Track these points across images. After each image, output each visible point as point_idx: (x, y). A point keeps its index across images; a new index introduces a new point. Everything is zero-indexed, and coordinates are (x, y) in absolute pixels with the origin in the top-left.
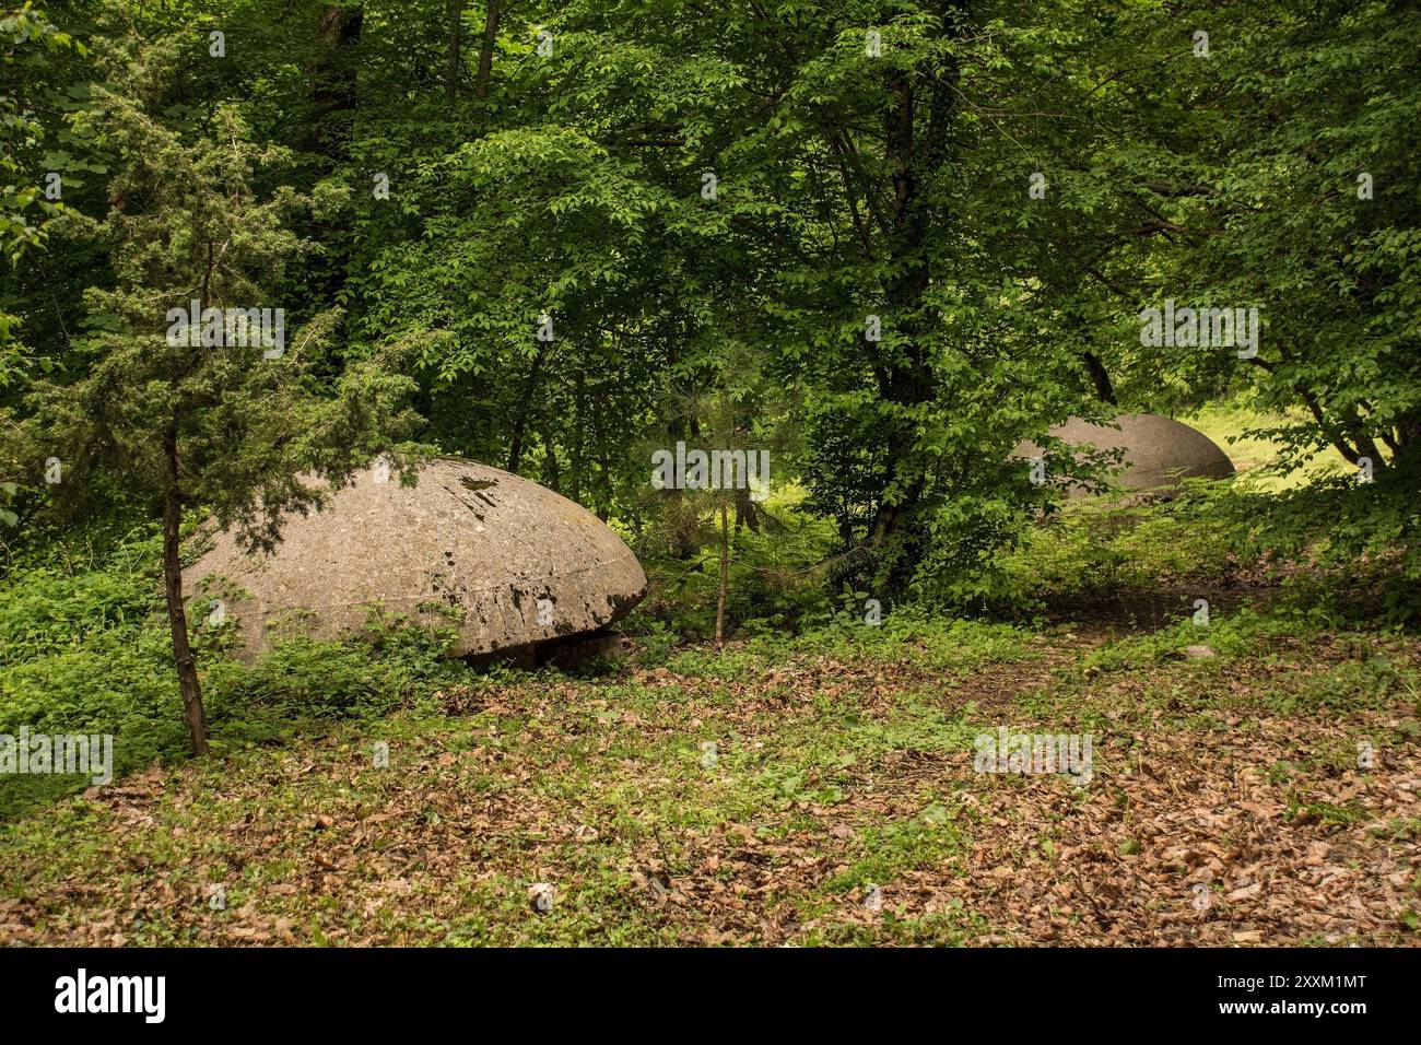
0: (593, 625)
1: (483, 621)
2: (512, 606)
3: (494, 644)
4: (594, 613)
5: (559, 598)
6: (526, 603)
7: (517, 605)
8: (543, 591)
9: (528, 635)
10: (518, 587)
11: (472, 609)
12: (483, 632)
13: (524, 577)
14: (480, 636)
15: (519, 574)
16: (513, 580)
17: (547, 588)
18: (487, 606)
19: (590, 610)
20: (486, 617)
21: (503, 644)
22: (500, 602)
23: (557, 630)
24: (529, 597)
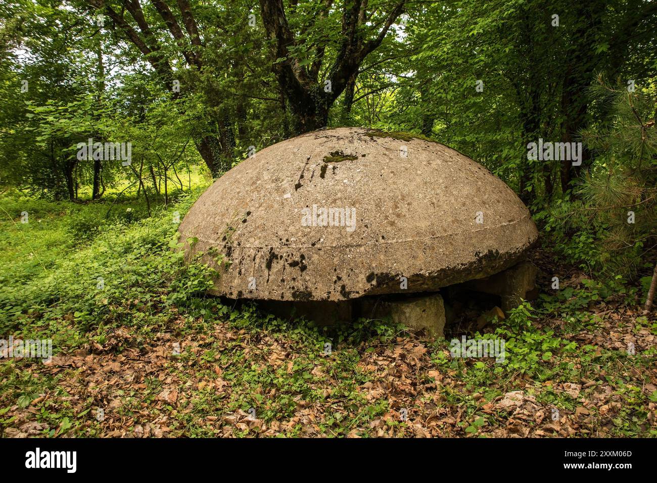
0: (336, 297)
1: (240, 273)
2: (264, 266)
3: (240, 293)
4: (343, 287)
5: (310, 267)
6: (276, 266)
7: (269, 266)
8: (297, 259)
9: (267, 293)
10: (276, 252)
11: (237, 261)
12: (236, 281)
13: (287, 243)
14: (233, 284)
15: (284, 241)
16: (276, 244)
17: (302, 257)
18: (247, 261)
19: (340, 283)
20: (243, 270)
21: (246, 295)
22: (257, 260)
23: (294, 295)
24: (282, 262)
